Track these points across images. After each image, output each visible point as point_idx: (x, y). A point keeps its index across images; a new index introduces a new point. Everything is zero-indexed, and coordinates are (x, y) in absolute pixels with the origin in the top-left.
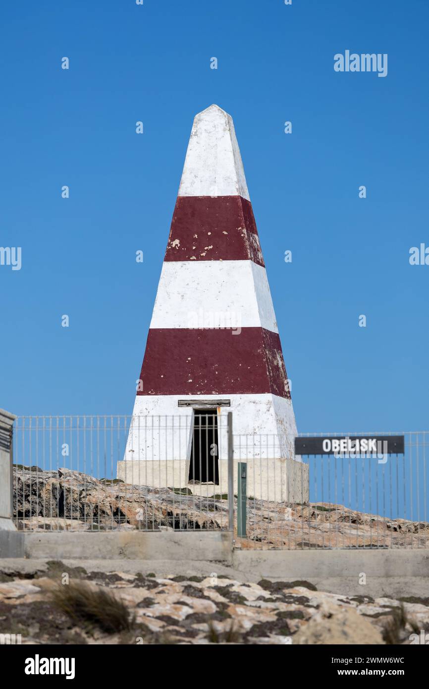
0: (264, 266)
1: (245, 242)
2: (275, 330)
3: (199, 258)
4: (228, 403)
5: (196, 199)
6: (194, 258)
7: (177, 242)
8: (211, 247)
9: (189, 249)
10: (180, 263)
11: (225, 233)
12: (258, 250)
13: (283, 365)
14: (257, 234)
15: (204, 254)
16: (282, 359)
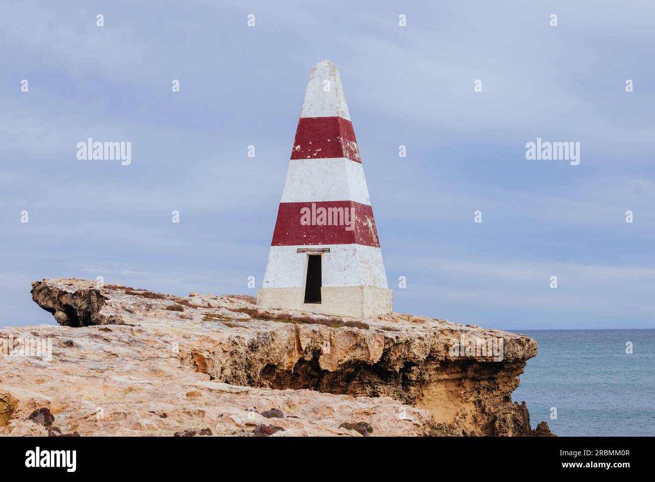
0: (361, 163)
1: (341, 146)
2: (369, 204)
3: (312, 157)
4: (329, 251)
5: (311, 119)
6: (309, 157)
7: (299, 147)
8: (320, 150)
9: (306, 151)
10: (300, 160)
11: (329, 140)
12: (355, 152)
13: (373, 226)
14: (356, 142)
15: (315, 154)
16: (373, 222)
